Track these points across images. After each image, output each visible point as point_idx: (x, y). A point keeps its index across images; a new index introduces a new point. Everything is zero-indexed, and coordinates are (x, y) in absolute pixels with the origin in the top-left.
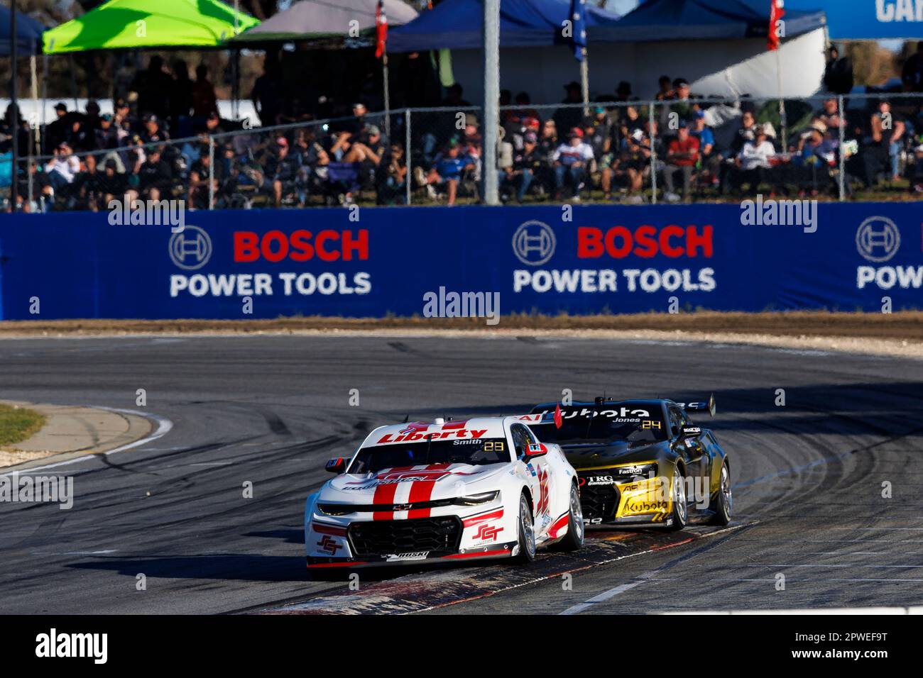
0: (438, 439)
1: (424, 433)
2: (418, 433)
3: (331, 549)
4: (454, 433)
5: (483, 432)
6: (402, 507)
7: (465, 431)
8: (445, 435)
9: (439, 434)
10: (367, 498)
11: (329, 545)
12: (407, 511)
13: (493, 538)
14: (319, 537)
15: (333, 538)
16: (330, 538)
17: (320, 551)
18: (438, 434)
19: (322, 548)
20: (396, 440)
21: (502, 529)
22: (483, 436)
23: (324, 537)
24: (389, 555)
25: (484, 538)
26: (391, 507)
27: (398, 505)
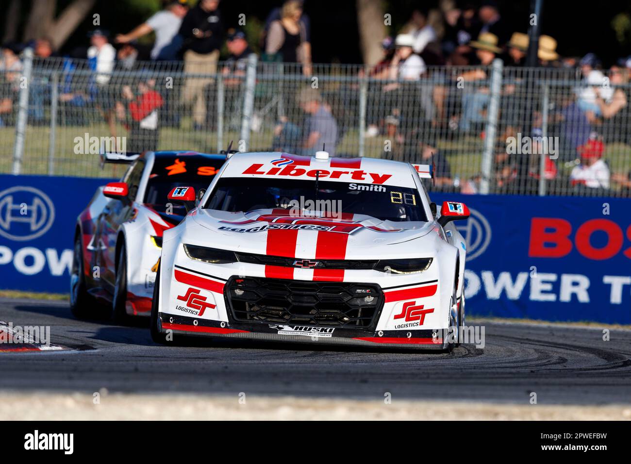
0: (327, 179)
1: (308, 169)
2: (298, 167)
3: (198, 308)
4: (347, 173)
5: (386, 177)
6: (305, 263)
7: (362, 173)
8: (336, 175)
9: (328, 173)
10: (258, 245)
11: (195, 302)
12: (312, 271)
13: (419, 321)
14: (183, 288)
15: (203, 292)
16: (198, 292)
17: (181, 308)
18: (326, 173)
19: (184, 304)
20: (269, 173)
21: (431, 311)
22: (387, 183)
23: (190, 290)
24: (280, 326)
25: (408, 319)
26: (290, 262)
27: (300, 260)
